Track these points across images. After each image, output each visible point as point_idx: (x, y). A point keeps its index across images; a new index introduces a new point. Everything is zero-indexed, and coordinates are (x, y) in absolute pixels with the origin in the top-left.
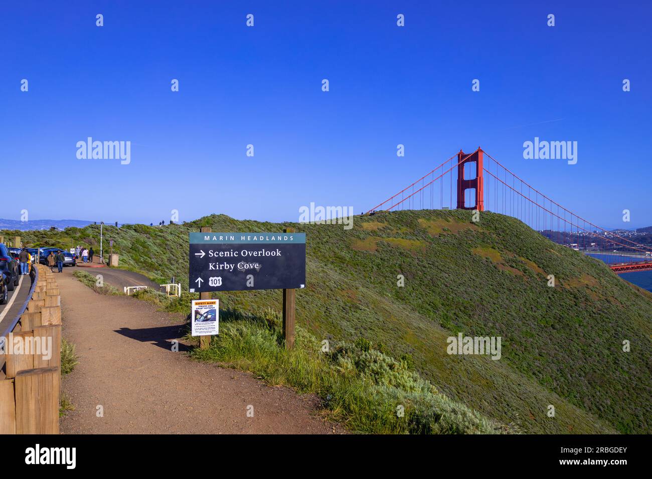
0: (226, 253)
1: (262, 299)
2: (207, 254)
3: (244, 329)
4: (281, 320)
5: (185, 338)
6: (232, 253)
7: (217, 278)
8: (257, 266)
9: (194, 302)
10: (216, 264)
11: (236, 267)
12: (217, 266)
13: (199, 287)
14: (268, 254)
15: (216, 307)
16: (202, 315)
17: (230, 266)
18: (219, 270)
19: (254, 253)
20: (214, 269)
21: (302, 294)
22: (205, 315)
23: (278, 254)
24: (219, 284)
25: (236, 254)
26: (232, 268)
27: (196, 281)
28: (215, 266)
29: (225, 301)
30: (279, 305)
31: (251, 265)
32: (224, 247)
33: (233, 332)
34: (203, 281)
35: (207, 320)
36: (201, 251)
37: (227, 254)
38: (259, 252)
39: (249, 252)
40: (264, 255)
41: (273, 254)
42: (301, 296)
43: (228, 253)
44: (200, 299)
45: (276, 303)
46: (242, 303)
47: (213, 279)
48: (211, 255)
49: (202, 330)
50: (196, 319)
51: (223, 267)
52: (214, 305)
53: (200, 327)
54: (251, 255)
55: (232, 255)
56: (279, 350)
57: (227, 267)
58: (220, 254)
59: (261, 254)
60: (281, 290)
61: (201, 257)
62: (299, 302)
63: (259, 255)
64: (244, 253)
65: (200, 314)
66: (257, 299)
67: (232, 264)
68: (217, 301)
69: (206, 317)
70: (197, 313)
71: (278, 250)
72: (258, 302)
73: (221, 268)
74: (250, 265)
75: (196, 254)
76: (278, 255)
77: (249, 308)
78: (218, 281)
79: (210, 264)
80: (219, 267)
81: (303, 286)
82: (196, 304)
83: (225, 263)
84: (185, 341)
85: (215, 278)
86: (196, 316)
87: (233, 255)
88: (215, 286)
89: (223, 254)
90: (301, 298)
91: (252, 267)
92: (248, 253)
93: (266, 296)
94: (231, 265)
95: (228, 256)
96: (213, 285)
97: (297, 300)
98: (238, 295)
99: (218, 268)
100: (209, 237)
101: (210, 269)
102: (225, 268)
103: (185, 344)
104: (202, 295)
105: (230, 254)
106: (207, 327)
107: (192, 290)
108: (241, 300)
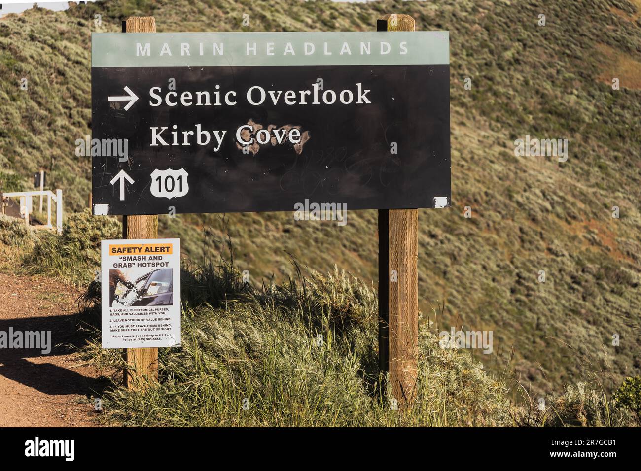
0: (199, 94)
1: (307, 244)
2: (144, 97)
3: (257, 336)
4: (374, 309)
5: (82, 354)
6: (218, 94)
7: (175, 174)
8: (296, 137)
9: (106, 245)
10: (171, 129)
11: (230, 140)
12: (175, 134)
13: (122, 198)
14: (329, 98)
15: (174, 261)
16: (130, 286)
17: (213, 136)
18: (181, 147)
19: (286, 97)
20: (164, 143)
21: (438, 231)
22: (139, 286)
23: (363, 98)
24: (182, 191)
25: (231, 98)
26: (220, 141)
27: (113, 182)
28: (167, 137)
29: (193, 247)
30: (361, 263)
31: (276, 132)
32: (193, 78)
33: (225, 340)
34: (132, 181)
35: (146, 302)
36: (127, 89)
37: (203, 98)
38: (303, 93)
39: (272, 93)
40: (316, 102)
41: (346, 97)
42: (433, 236)
43: (207, 94)
44: (125, 237)
45: (352, 256)
46: (245, 255)
47: (164, 174)
48: (155, 101)
49: (130, 333)
50: (113, 297)
51: (192, 139)
52: (166, 257)
53: (125, 323)
54: (275, 101)
55: (218, 103)
56: (367, 403)
57: (204, 138)
58: (183, 98)
59: (309, 98)
60: (373, 214)
61: (127, 108)
62: (427, 259)
63: (303, 102)
64: (256, 96)
65: (125, 284)
66: (291, 244)
67: (220, 129)
68: (175, 243)
69: (143, 292)
70: (116, 278)
71: (359, 85)
72: (294, 251)
73: (186, 143)
74: (272, 134)
75: (111, 99)
76: (360, 102)
77: (268, 271)
78: (177, 183)
79: (154, 129)
80: (181, 139)
81: (441, 202)
82: (114, 251)
83: (199, 126)
84: (81, 363)
85: (169, 172)
86: (112, 289)
87: (222, 100)
88: (169, 196)
89: (190, 97)
90: (432, 242)
91: (280, 141)
92: (268, 96)
93: (320, 235)
94: (216, 133)
95: (208, 103)
96: (164, 194)
97: (422, 251)
98: (233, 228)
99: (175, 143)
100: (148, 46)
101: (154, 144)
102: (199, 142)
103: (83, 372)
104: (129, 224)
105: (213, 99)
106: (146, 323)
107: (102, 209)
108: (244, 246)
